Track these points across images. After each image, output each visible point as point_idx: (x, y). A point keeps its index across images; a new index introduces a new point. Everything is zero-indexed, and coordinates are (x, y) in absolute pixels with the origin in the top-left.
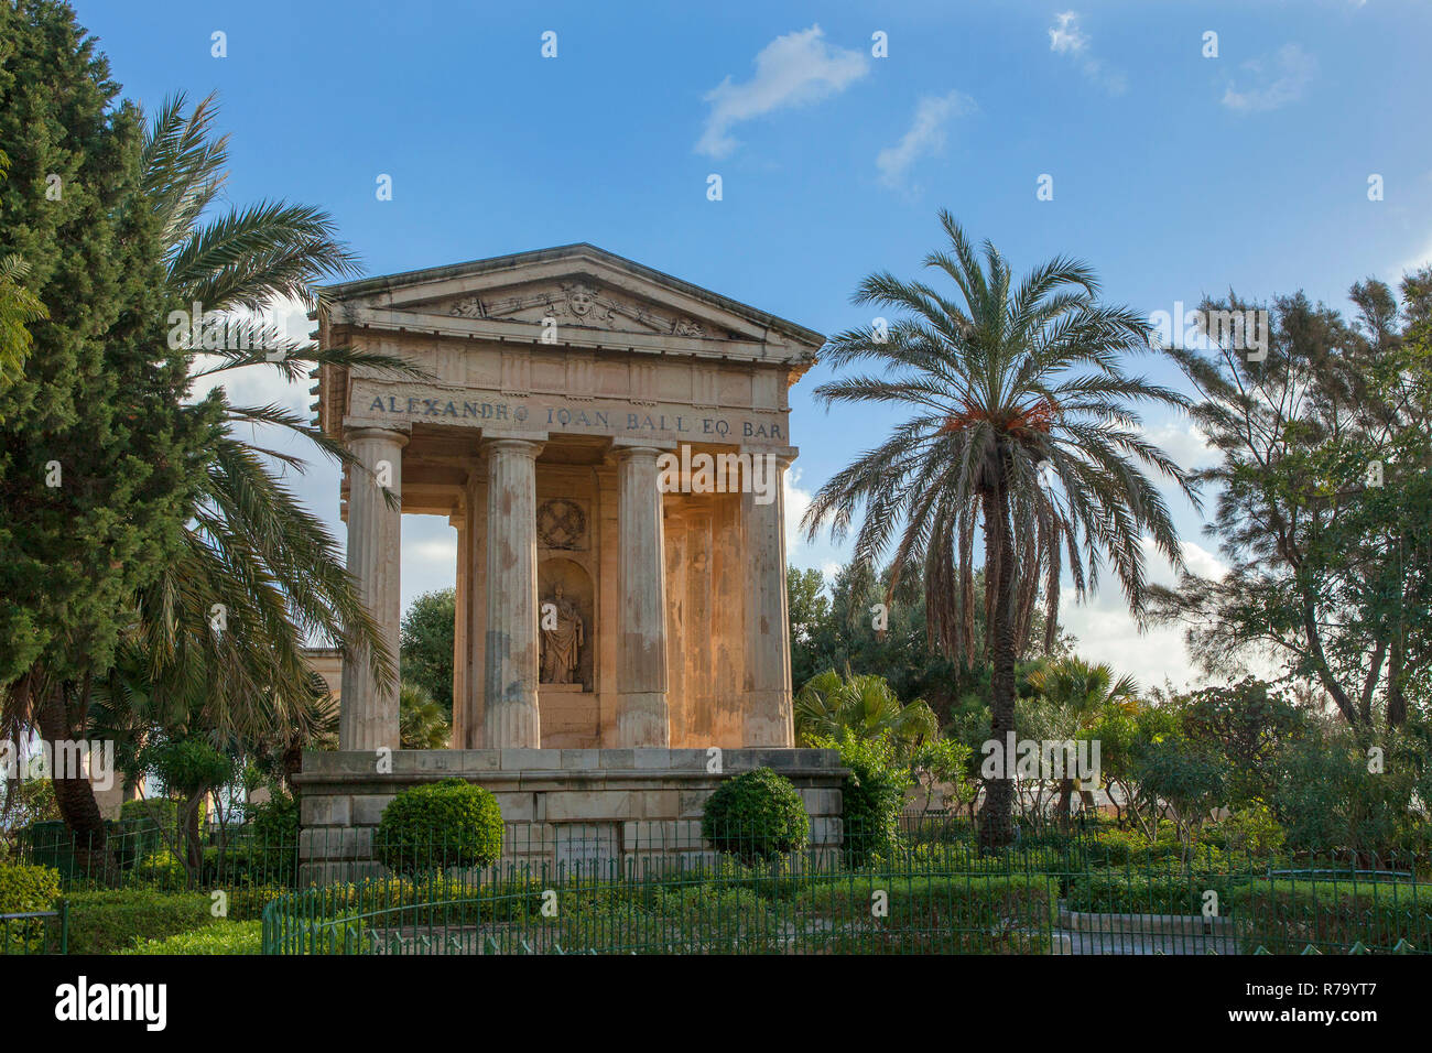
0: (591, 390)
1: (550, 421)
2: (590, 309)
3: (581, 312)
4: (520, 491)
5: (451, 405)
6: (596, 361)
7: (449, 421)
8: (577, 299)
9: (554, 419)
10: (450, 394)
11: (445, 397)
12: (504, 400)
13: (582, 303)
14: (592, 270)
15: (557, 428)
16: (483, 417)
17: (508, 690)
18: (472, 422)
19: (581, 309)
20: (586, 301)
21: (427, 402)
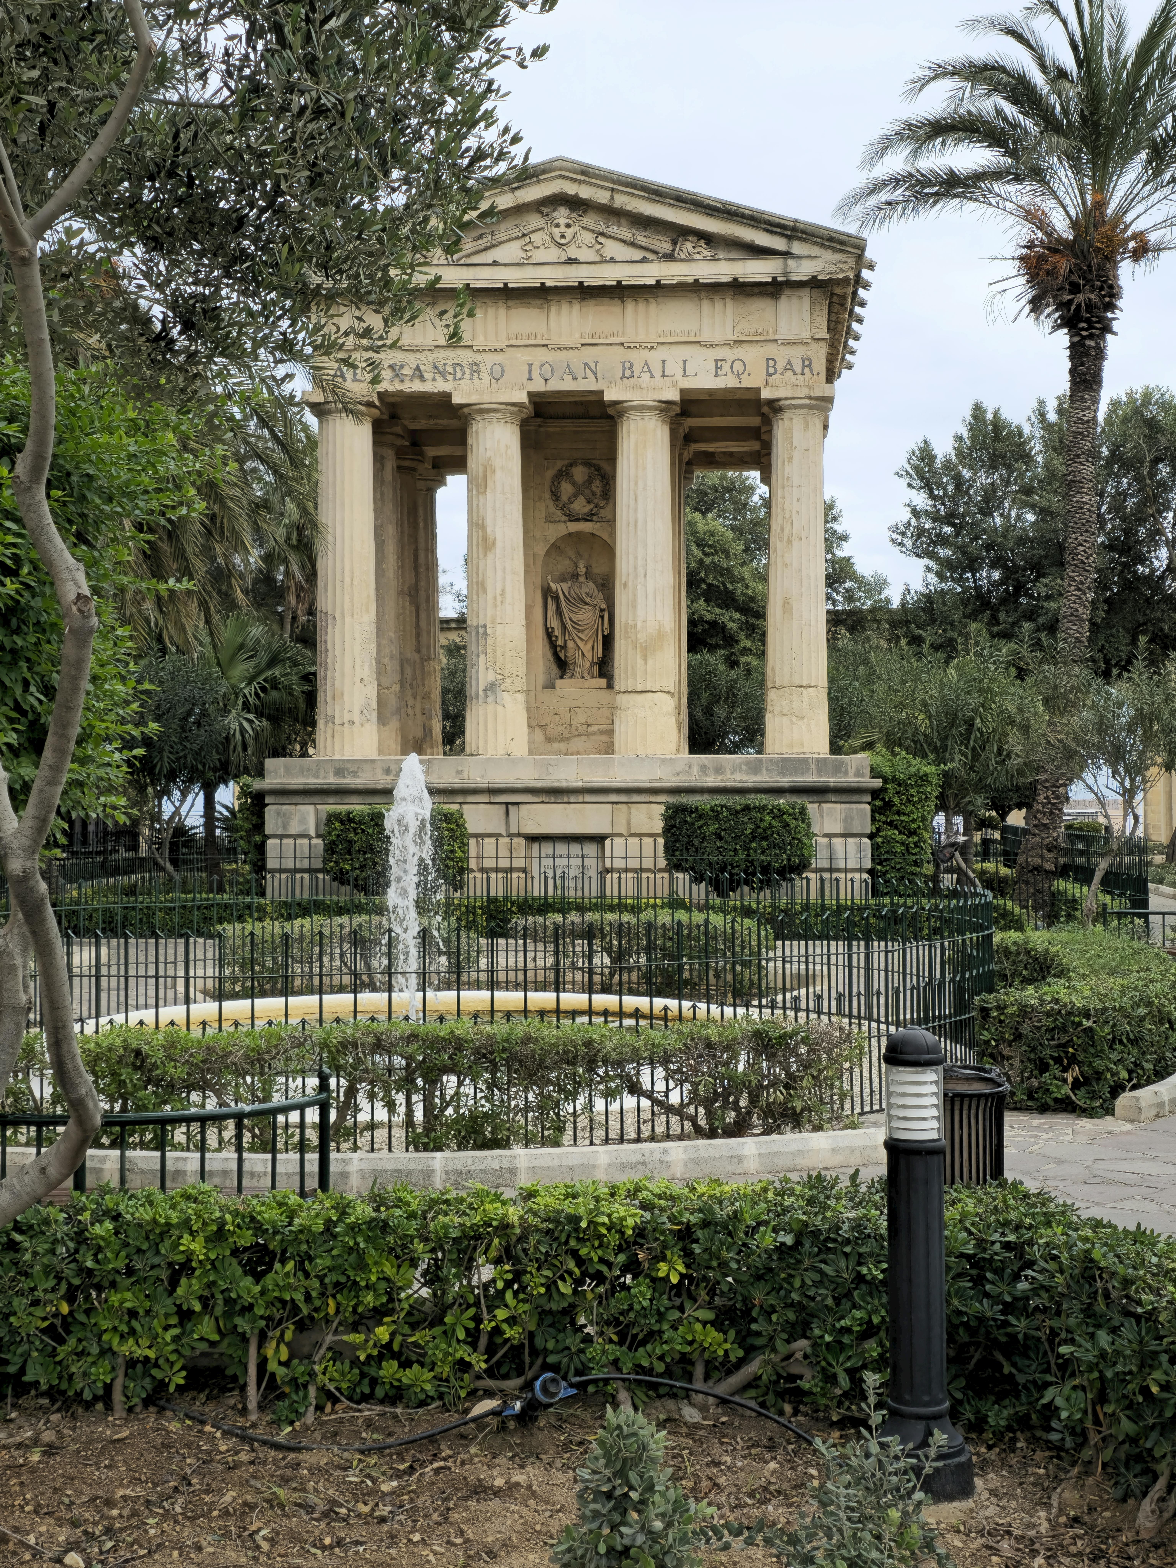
0: (577, 335)
1: (530, 379)
2: (574, 236)
3: (563, 241)
4: (498, 462)
5: (418, 368)
6: (583, 299)
7: (417, 387)
8: (558, 226)
9: (535, 374)
10: (418, 355)
11: (412, 360)
12: (477, 357)
13: (563, 229)
14: (571, 189)
15: (538, 386)
16: (455, 379)
17: (485, 690)
18: (441, 386)
19: (563, 237)
20: (568, 226)
21: (391, 367)
